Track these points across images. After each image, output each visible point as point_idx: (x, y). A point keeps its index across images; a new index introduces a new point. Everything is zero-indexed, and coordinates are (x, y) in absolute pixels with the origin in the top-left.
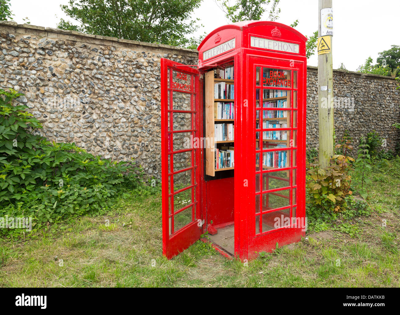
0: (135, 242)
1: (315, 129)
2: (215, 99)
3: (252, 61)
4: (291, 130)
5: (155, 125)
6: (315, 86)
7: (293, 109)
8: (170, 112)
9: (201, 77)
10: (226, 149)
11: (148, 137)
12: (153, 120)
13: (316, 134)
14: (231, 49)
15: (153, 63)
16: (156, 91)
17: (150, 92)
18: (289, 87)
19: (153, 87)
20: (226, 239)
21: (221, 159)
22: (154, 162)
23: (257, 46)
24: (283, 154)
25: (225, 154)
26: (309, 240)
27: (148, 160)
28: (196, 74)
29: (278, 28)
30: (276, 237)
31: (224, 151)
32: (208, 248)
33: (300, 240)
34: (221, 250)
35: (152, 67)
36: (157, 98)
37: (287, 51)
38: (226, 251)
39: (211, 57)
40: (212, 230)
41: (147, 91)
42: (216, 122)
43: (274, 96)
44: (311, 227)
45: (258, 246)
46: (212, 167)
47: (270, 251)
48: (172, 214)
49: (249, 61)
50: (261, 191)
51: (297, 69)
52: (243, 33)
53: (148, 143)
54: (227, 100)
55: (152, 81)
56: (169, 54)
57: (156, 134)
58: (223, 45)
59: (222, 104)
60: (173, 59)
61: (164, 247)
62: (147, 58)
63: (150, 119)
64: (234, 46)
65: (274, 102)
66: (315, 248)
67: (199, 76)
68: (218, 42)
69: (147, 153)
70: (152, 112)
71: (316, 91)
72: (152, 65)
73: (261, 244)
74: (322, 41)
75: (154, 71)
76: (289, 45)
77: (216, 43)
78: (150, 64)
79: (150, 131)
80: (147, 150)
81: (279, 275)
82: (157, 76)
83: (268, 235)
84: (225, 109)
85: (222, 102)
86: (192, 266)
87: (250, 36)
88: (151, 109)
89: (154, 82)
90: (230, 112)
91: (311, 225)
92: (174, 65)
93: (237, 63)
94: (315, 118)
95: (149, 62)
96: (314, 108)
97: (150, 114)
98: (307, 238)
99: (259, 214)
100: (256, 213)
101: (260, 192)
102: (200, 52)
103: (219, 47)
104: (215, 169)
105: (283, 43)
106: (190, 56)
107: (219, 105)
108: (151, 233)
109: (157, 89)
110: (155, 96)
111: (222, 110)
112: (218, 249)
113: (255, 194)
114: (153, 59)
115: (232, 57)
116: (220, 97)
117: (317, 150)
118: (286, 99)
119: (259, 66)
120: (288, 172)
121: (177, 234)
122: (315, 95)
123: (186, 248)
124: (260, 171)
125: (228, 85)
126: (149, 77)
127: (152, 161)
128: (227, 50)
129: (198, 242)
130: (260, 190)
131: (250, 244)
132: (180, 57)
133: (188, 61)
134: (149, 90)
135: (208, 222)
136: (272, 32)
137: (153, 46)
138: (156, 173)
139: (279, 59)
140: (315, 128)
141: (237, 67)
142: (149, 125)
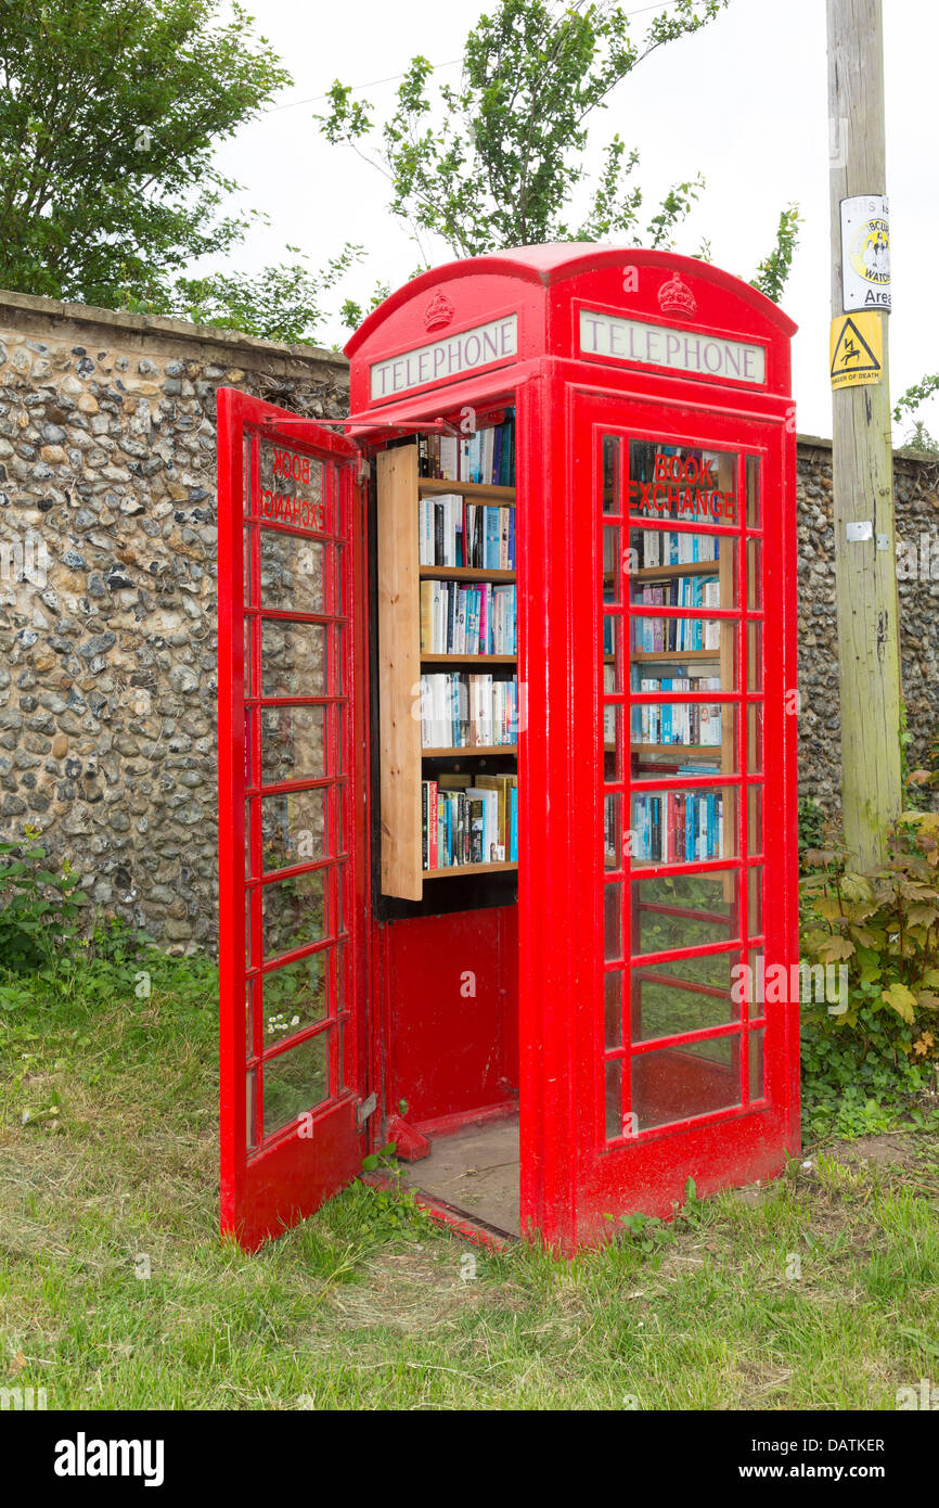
0: (91, 1184)
1: (810, 713)
2: (422, 567)
3: (588, 411)
4: (740, 699)
5: (129, 679)
6: (810, 522)
7: (745, 616)
8: (253, 615)
9: (364, 470)
10: (463, 785)
11: (97, 735)
12: (117, 657)
13: (814, 737)
14: (500, 357)
15: (118, 400)
16: (132, 525)
17: (107, 530)
18: (726, 523)
19: (118, 508)
20: (469, 1175)
21: (446, 826)
22: (121, 849)
23: (604, 350)
24: (703, 805)
25: (461, 805)
26: (817, 1167)
27: (96, 839)
28: (343, 459)
29: (683, 279)
30: (686, 1156)
31: (456, 794)
32: (401, 1212)
33: (778, 1173)
34: (457, 1218)
35: (114, 416)
36: (137, 556)
37: (721, 374)
38: (478, 1221)
39: (406, 388)
40: (407, 1140)
41: (93, 526)
42: (430, 668)
43: (661, 560)
44: (823, 1122)
45: (614, 1192)
46: (411, 858)
47: (666, 1215)
48: (256, 1058)
49: (575, 411)
50: (627, 958)
51: (761, 449)
52: (552, 297)
53: (93, 760)
54: (469, 572)
55: (116, 482)
56: (187, 362)
57: (129, 721)
58: (464, 338)
59: (450, 588)
60: (208, 384)
61: (228, 1199)
62: (95, 378)
63: (103, 653)
64: (512, 347)
65: (662, 585)
66: (845, 1198)
67: (356, 467)
68: (439, 327)
69: (90, 807)
70: (113, 622)
71: (811, 542)
72: (116, 410)
73: (627, 1183)
74: (850, 334)
75: (126, 437)
76: (727, 350)
77: (431, 329)
78: (104, 404)
79: (103, 706)
80: (92, 796)
81: (711, 1299)
82: (138, 457)
83: (655, 1145)
84: (463, 612)
85: (448, 581)
86: (346, 1279)
87: (578, 306)
88: (109, 609)
89: (124, 483)
90: (482, 625)
91: (821, 1113)
92: (268, 419)
93: (526, 416)
94: (809, 664)
95: (102, 396)
96: (806, 619)
97: (107, 630)
98: (807, 1164)
99: (619, 1054)
100: (608, 1051)
101: (621, 959)
102: (357, 365)
103: (444, 345)
104: (425, 869)
105: (704, 341)
106: (281, 372)
107: (437, 591)
108: (149, 1153)
109: (134, 519)
110: (129, 549)
111: (450, 616)
112: (444, 1216)
113: (603, 969)
114: (119, 382)
115: (505, 391)
116: (439, 558)
117: (824, 809)
118: (717, 572)
119: (614, 432)
120: (727, 879)
121: (274, 1147)
122: (809, 559)
123: (309, 1210)
124: (621, 870)
125: (472, 509)
126: (103, 459)
127: (112, 843)
128: (481, 363)
129: (356, 1186)
130: (622, 954)
131: (583, 1183)
132: (236, 376)
133: (272, 396)
134: (103, 522)
135: (387, 1105)
136: (659, 296)
137: (119, 323)
138: (128, 899)
139: (689, 408)
140: (812, 707)
141: (526, 435)
142: (98, 681)
